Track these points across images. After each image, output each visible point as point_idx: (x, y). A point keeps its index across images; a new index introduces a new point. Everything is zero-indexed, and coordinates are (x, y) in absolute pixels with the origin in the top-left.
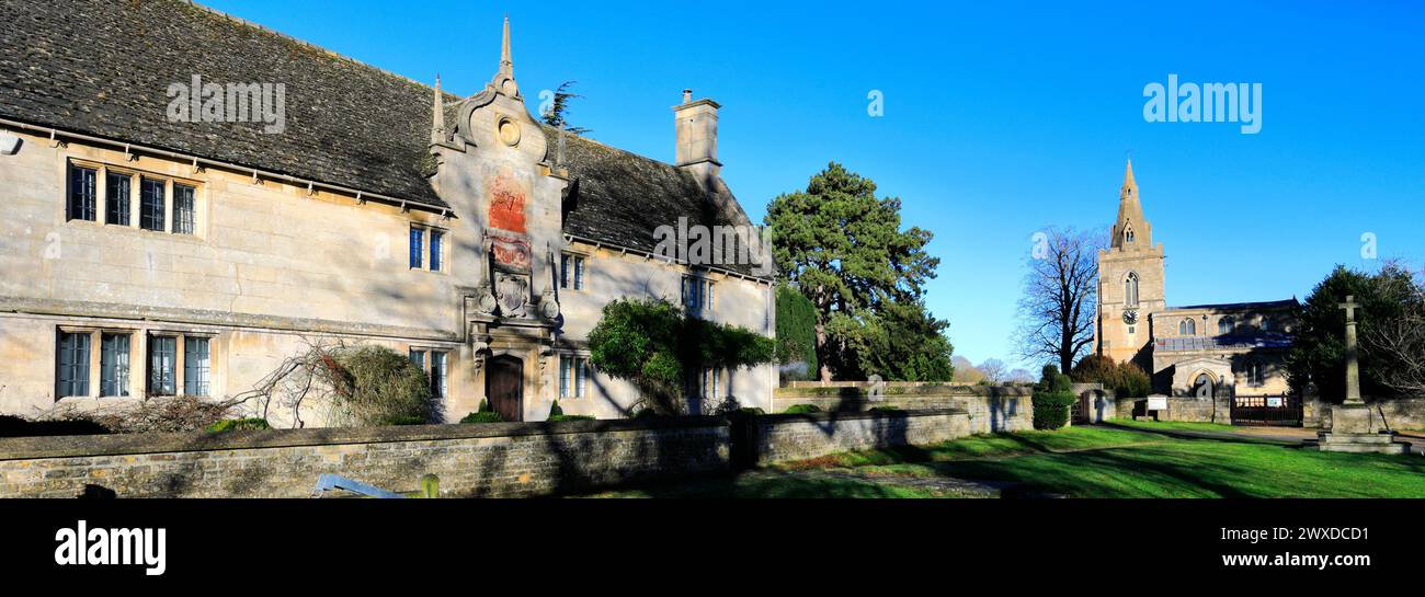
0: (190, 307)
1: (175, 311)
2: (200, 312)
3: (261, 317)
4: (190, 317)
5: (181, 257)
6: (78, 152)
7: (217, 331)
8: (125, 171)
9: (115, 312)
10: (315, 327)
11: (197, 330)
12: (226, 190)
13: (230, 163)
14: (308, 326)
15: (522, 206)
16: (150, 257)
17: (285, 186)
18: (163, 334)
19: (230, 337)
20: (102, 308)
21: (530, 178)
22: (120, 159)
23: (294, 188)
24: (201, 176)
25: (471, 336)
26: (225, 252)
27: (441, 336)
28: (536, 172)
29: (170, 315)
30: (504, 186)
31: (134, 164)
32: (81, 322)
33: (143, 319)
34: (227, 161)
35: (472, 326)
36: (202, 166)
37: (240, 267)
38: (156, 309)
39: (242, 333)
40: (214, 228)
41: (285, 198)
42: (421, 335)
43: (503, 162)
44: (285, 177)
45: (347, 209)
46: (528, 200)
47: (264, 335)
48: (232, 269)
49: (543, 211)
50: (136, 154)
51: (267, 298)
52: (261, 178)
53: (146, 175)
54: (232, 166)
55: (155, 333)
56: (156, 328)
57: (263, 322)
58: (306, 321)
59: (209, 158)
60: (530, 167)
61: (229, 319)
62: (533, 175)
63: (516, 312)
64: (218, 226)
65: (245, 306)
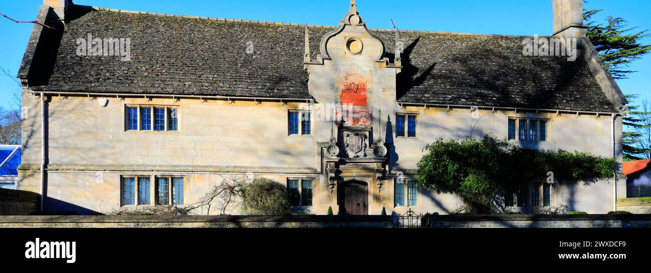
0: (174, 164)
1: (166, 166)
2: (178, 166)
3: (206, 166)
4: (172, 169)
5: (170, 141)
6: (129, 101)
7: (185, 175)
8: (148, 106)
9: (142, 168)
10: (232, 170)
11: (176, 174)
12: (190, 108)
13: (190, 95)
14: (229, 170)
15: (364, 89)
16: (157, 142)
17: (217, 101)
18: (162, 177)
19: (190, 177)
20: (137, 166)
21: (371, 71)
22: (144, 101)
23: (222, 101)
24: (178, 103)
25: (326, 170)
26: (189, 137)
27: (307, 171)
28: (375, 67)
29: (164, 168)
30: (351, 80)
31: (150, 102)
32: (129, 173)
33: (152, 171)
34: (188, 94)
35: (327, 164)
36: (178, 98)
37: (197, 143)
38: (159, 166)
39: (196, 175)
40: (184, 126)
41: (219, 107)
42: (294, 171)
43: (351, 65)
44: (218, 97)
45: (251, 108)
46: (368, 86)
47: (207, 175)
48: (193, 145)
49: (382, 90)
50: (151, 98)
51: (209, 157)
52: (206, 99)
53: (156, 106)
54: (192, 96)
55: (159, 176)
56: (159, 174)
57: (206, 169)
58: (228, 167)
59: (180, 94)
60: (371, 64)
61: (190, 169)
62: (372, 69)
63: (359, 154)
64: (186, 125)
65: (200, 162)
